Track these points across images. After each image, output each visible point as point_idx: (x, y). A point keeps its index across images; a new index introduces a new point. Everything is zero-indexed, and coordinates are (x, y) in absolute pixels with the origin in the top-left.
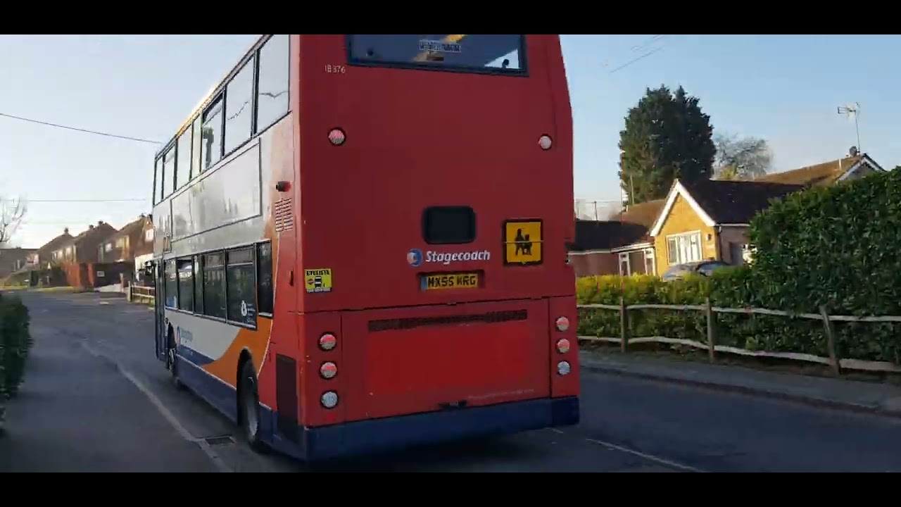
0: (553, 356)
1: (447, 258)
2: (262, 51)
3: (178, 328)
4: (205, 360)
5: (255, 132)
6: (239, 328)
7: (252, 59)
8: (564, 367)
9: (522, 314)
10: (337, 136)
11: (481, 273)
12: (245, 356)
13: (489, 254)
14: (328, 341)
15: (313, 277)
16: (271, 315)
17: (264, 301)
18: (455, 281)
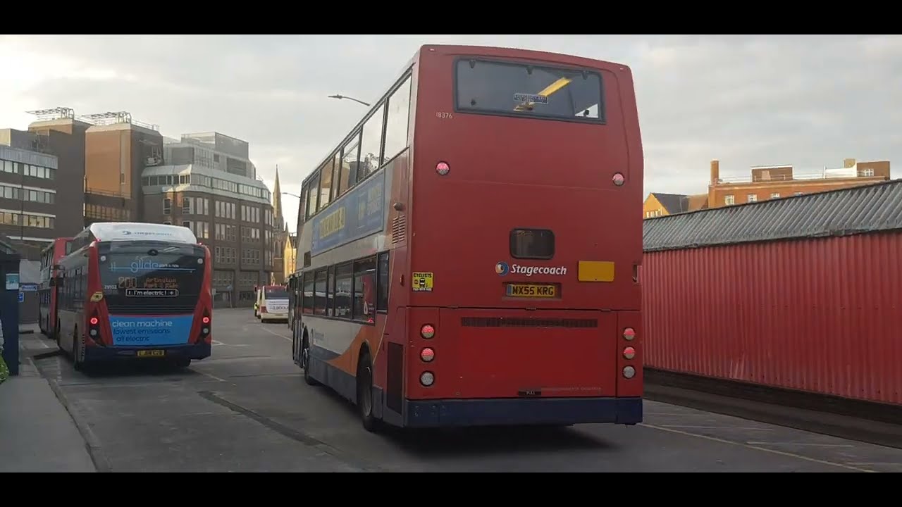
0: (620, 361)
1: (530, 271)
2: (391, 99)
3: (312, 330)
4: (333, 355)
5: (382, 163)
6: (361, 325)
7: (383, 105)
8: (629, 371)
9: (593, 323)
10: (443, 167)
11: (558, 285)
12: (364, 349)
13: (565, 269)
14: (428, 330)
15: (418, 278)
16: (385, 311)
17: (381, 301)
18: (535, 290)
